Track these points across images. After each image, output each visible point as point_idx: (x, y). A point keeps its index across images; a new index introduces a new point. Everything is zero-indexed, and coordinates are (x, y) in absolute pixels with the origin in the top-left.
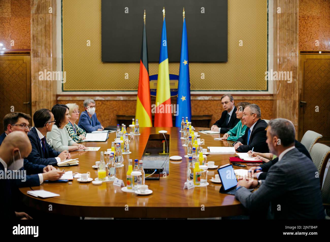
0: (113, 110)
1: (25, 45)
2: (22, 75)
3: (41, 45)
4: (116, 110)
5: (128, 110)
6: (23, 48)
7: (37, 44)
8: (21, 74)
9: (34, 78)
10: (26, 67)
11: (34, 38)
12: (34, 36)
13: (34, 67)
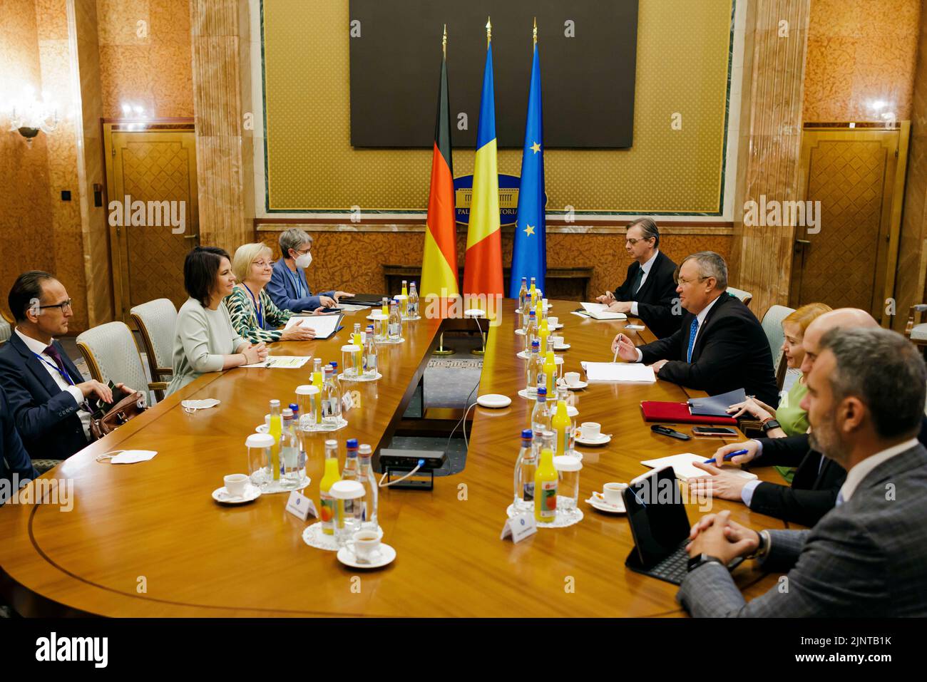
0: (376, 253)
1: (184, 110)
2: (179, 174)
3: (215, 107)
4: (382, 253)
5: (408, 254)
6: (180, 115)
7: (208, 105)
8: (177, 174)
9: (203, 181)
10: (188, 159)
11: (201, 93)
12: (200, 88)
13: (203, 157)
